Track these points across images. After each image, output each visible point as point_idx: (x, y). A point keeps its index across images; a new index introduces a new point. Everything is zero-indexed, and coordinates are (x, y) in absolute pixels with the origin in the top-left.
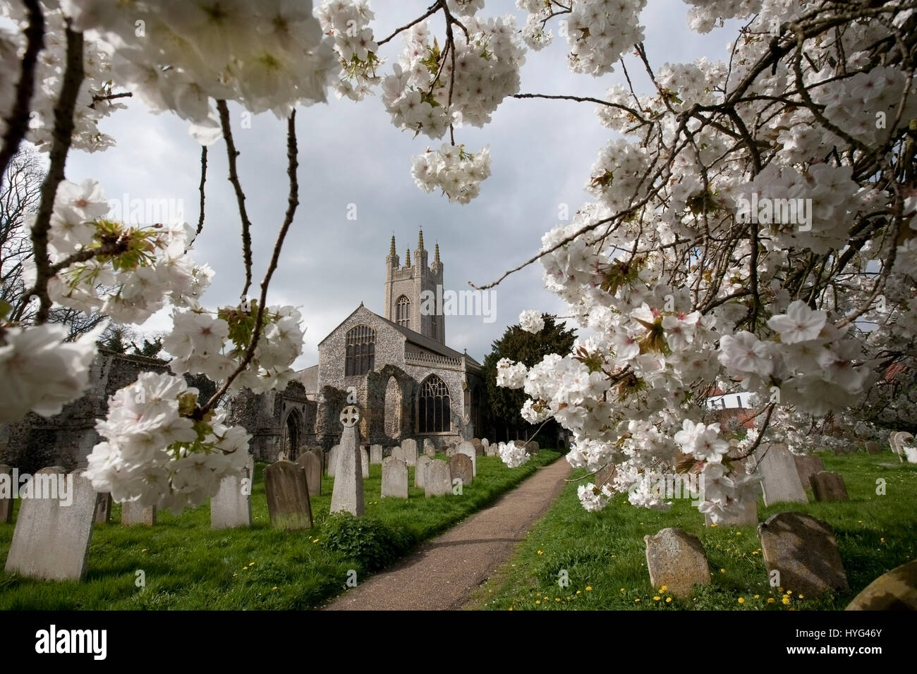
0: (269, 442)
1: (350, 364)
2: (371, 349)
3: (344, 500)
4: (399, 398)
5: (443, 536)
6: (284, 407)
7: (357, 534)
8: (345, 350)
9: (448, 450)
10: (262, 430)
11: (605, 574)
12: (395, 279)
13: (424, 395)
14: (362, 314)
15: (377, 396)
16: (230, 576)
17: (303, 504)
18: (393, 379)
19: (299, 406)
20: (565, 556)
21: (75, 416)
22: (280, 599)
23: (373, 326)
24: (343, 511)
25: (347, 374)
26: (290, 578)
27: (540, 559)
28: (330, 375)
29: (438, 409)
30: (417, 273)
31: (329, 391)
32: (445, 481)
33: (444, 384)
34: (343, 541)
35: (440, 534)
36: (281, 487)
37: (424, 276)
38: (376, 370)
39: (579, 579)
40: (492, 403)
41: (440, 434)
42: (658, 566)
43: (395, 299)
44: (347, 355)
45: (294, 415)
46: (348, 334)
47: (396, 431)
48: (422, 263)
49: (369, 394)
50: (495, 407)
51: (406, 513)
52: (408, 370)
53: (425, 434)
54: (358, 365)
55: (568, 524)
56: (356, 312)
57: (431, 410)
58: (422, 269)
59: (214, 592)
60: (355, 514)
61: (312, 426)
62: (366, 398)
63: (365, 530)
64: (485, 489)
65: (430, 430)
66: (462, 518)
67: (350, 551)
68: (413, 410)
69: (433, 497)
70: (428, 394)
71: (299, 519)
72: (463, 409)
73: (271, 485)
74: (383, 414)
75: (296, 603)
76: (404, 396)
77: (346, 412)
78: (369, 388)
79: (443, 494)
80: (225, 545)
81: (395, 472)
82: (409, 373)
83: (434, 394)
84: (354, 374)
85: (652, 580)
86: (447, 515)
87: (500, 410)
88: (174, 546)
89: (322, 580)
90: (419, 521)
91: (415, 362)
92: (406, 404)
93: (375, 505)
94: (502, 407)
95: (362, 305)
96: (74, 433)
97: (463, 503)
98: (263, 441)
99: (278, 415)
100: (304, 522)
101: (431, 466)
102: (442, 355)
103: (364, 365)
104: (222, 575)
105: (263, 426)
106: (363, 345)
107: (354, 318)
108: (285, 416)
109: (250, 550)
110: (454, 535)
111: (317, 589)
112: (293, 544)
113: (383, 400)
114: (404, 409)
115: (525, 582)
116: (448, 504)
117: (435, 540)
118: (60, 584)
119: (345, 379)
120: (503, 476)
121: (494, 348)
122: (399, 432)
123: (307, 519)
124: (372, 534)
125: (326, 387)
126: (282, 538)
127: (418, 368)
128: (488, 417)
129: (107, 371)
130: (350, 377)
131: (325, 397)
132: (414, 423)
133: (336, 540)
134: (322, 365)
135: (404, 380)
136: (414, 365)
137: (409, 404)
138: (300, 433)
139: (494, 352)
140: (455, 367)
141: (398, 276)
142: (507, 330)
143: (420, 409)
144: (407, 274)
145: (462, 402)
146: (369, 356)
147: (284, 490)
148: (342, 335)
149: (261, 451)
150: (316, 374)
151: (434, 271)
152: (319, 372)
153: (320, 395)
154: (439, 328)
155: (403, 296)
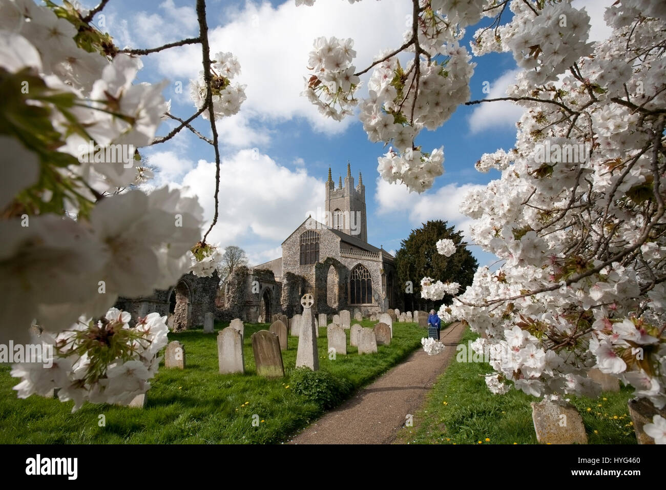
0: (252, 310)
1: (302, 256)
2: (317, 246)
3: (305, 358)
4: (337, 280)
5: (373, 384)
6: (261, 287)
7: (315, 384)
8: (299, 247)
9: (371, 317)
10: (247, 302)
11: (499, 428)
12: (332, 197)
13: (354, 278)
15: (322, 279)
16: (234, 411)
17: (278, 360)
18: (332, 267)
19: (271, 286)
20: (466, 410)
22: (267, 430)
23: (318, 231)
24: (304, 366)
25: (301, 264)
26: (272, 414)
27: (445, 409)
28: (289, 264)
29: (364, 288)
30: (347, 193)
31: (290, 276)
32: (372, 343)
33: (367, 270)
34: (306, 388)
35: (370, 383)
36: (263, 347)
37: (352, 195)
38: (321, 261)
39: (478, 431)
41: (364, 305)
42: (542, 427)
43: (332, 212)
44: (301, 251)
45: (268, 291)
46: (301, 237)
47: (335, 302)
48: (350, 186)
49: (316, 278)
51: (346, 367)
52: (342, 261)
53: (356, 305)
54: (309, 257)
55: (464, 380)
56: (306, 221)
57: (358, 289)
58: (351, 190)
59: (224, 421)
60: (312, 368)
61: (279, 299)
62: (314, 280)
63: (320, 381)
64: (400, 348)
65: (359, 302)
66: (385, 370)
67: (310, 396)
68: (347, 289)
69: (364, 354)
70: (357, 278)
71: (275, 370)
72: (381, 288)
73: (257, 347)
74: (326, 291)
75: (277, 433)
76: (340, 279)
77: (305, 298)
78: (316, 274)
79: (371, 352)
80: (229, 386)
81: (337, 336)
82: (343, 263)
83: (361, 277)
84: (306, 264)
85: (538, 436)
86: (374, 369)
88: (197, 386)
89: (292, 417)
90: (356, 373)
91: (347, 255)
92: (342, 285)
93: (324, 359)
95: (310, 217)
96: (134, 304)
97: (385, 359)
98: (249, 309)
99: (257, 292)
100: (278, 372)
101: (362, 333)
102: (368, 251)
103: (312, 257)
104: (228, 409)
105: (248, 300)
106: (311, 244)
107: (305, 226)
108: (262, 294)
109: (244, 390)
110: (380, 383)
111: (290, 424)
112: (273, 388)
113: (326, 282)
114: (340, 288)
115: (437, 428)
116: (375, 360)
117: (368, 387)
118: (132, 409)
119: (300, 267)
120: (411, 338)
121: (402, 245)
122: (337, 304)
123: (281, 370)
124: (325, 384)
125: (288, 273)
126: (265, 383)
127: (350, 259)
130: (304, 266)
131: (287, 280)
132: (347, 297)
133: (301, 387)
134: (284, 257)
135: (340, 268)
136: (346, 258)
137: (343, 284)
138: (271, 304)
139: (403, 248)
140: (375, 259)
141: (333, 195)
142: (412, 232)
143: (351, 288)
144: (340, 194)
145: (380, 283)
146: (316, 252)
147: (265, 350)
148: (297, 237)
149: (247, 316)
150: (281, 264)
151: (358, 191)
152: (283, 262)
153: (284, 279)
154: (363, 231)
155: (337, 209)
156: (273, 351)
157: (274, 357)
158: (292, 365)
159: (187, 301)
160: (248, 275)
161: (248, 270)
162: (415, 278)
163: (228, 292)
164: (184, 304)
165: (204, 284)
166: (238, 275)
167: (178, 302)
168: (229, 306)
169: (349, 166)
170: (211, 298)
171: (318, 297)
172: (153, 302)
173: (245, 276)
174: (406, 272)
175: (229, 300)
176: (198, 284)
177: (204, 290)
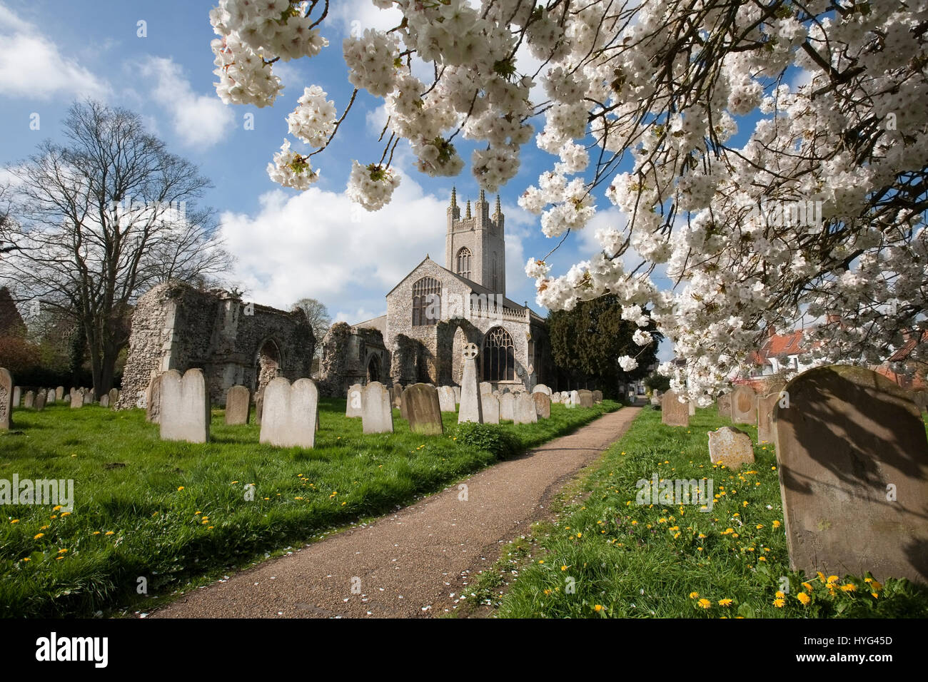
1: (416, 314)
3: (469, 414)
6: (366, 352)
8: (412, 301)
10: (350, 371)
12: (456, 231)
13: (489, 345)
14: (428, 266)
15: (445, 345)
16: (410, 452)
17: (436, 416)
18: (459, 329)
19: (379, 352)
21: (217, 352)
23: (438, 278)
24: (469, 421)
25: (413, 325)
26: (451, 455)
28: (397, 325)
30: (478, 224)
31: (402, 339)
32: (531, 412)
33: (508, 335)
34: (476, 439)
36: (418, 402)
37: (485, 228)
38: (444, 320)
40: (555, 354)
41: (502, 382)
43: (455, 251)
44: (414, 306)
45: (375, 359)
46: (414, 286)
48: (483, 215)
49: (438, 343)
50: (558, 359)
52: (474, 321)
53: (491, 382)
54: (425, 315)
56: (422, 264)
57: (495, 360)
58: (484, 220)
60: (478, 423)
61: (389, 371)
62: (435, 346)
64: (562, 422)
65: (495, 378)
69: (521, 424)
70: (493, 345)
71: (433, 427)
72: (526, 359)
74: (451, 361)
78: (438, 337)
79: (529, 422)
81: (488, 403)
82: (474, 324)
83: (498, 344)
84: (421, 325)
85: (712, 458)
86: (538, 436)
87: (563, 361)
89: (471, 458)
94: (566, 358)
95: (428, 258)
96: (217, 366)
97: (548, 430)
98: (352, 382)
100: (436, 430)
101: (519, 399)
102: (507, 307)
105: (351, 368)
107: (419, 270)
108: (367, 361)
113: (451, 349)
116: (536, 429)
117: (536, 448)
119: (414, 327)
123: (439, 427)
125: (399, 335)
126: (425, 438)
128: (551, 368)
129: (237, 317)
130: (418, 327)
131: (399, 345)
133: (471, 438)
134: (390, 315)
135: (471, 332)
138: (380, 376)
140: (519, 319)
141: (458, 228)
143: (485, 359)
144: (468, 226)
145: (526, 353)
148: (409, 286)
151: (495, 222)
152: (388, 322)
153: (394, 343)
154: (499, 281)
155: (464, 248)
156: (431, 406)
157: (432, 413)
158: (454, 421)
159: (277, 366)
160: (350, 335)
161: (349, 328)
163: (325, 358)
164: (272, 370)
165: (297, 344)
166: (336, 334)
167: (264, 367)
168: (326, 376)
170: (305, 363)
171: (440, 370)
172: (240, 364)
173: (347, 336)
174: (562, 338)
175: (326, 369)
176: (290, 344)
177: (298, 353)
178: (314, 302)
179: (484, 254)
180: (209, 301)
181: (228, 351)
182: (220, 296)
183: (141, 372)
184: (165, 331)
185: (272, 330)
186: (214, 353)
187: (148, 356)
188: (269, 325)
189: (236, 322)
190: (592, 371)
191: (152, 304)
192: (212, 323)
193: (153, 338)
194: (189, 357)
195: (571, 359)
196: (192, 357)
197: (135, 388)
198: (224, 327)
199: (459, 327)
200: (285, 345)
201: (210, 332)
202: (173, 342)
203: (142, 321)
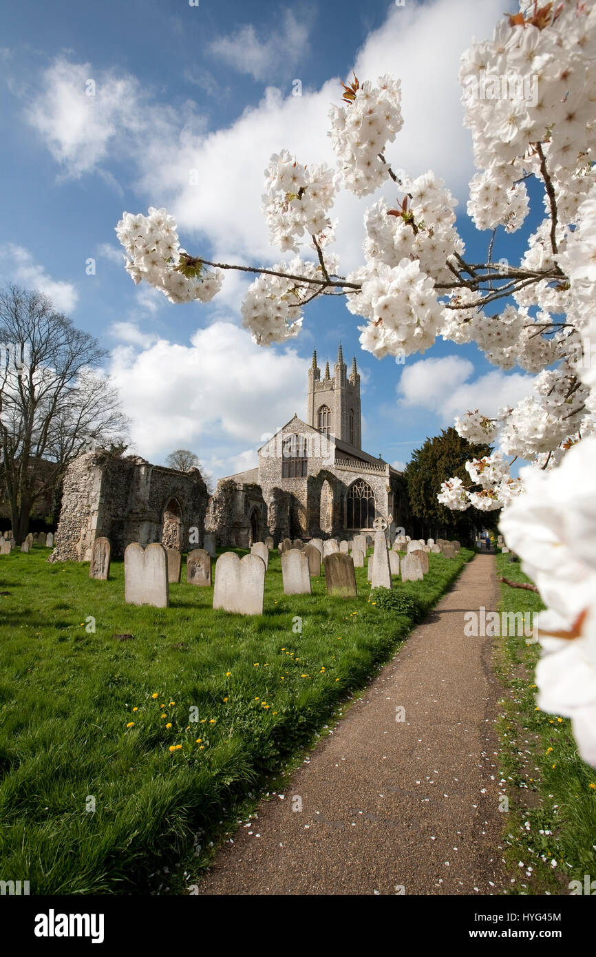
0: (242, 533)
1: (285, 468)
4: (330, 498)
6: (249, 505)
10: (236, 523)
12: (317, 390)
13: (352, 496)
14: (296, 424)
15: (314, 496)
17: (351, 581)
18: (326, 482)
19: (258, 505)
21: (134, 511)
24: (382, 587)
25: (283, 477)
28: (268, 477)
29: (364, 509)
30: (337, 384)
31: (277, 492)
32: (418, 570)
33: (369, 487)
34: (394, 605)
36: (336, 570)
37: (343, 388)
38: (314, 474)
40: (412, 505)
41: (364, 529)
43: (316, 409)
44: (283, 460)
45: (256, 511)
47: (328, 526)
48: (342, 376)
49: (308, 495)
50: (415, 509)
52: (339, 475)
53: (354, 529)
54: (293, 468)
56: (290, 422)
57: (358, 509)
58: (342, 381)
60: (390, 588)
62: (306, 498)
64: (442, 577)
65: (357, 526)
66: (440, 596)
67: (400, 611)
68: (342, 509)
69: (409, 581)
70: (355, 496)
71: (348, 590)
72: (387, 509)
74: (319, 511)
76: (335, 497)
77: (377, 521)
78: (308, 490)
79: (417, 579)
82: (338, 477)
83: (360, 495)
84: (289, 477)
86: (430, 595)
87: (420, 511)
90: (417, 596)
91: (344, 467)
92: (337, 504)
94: (423, 509)
95: (296, 417)
96: (134, 523)
97: (435, 587)
98: (238, 532)
99: (246, 511)
101: (407, 559)
102: (364, 461)
103: (298, 468)
105: (237, 520)
107: (289, 428)
108: (250, 514)
113: (319, 500)
114: (334, 508)
117: (436, 608)
119: (282, 480)
121: (414, 456)
122: (331, 528)
125: (275, 489)
127: (347, 473)
128: (407, 517)
129: (149, 480)
130: (287, 479)
131: (274, 497)
132: (343, 520)
133: (389, 603)
134: (261, 468)
135: (335, 483)
136: (343, 470)
137: (339, 504)
138: (259, 526)
139: (414, 460)
140: (380, 473)
141: (319, 387)
142: (427, 440)
143: (348, 509)
144: (328, 385)
145: (386, 504)
146: (303, 462)
147: (338, 571)
149: (236, 540)
150: (257, 476)
151: (352, 382)
152: (259, 474)
153: (270, 495)
154: (356, 435)
155: (324, 406)
156: (347, 572)
157: (348, 578)
158: (368, 586)
159: (178, 520)
160: (236, 490)
161: (236, 484)
162: (431, 499)
163: (214, 511)
164: (174, 524)
165: (194, 501)
166: (224, 490)
167: (167, 522)
168: (216, 528)
169: (341, 349)
171: (309, 519)
172: (154, 521)
173: (234, 492)
175: (216, 521)
176: (189, 501)
177: (195, 508)
178: (188, 453)
179: (342, 411)
180: (127, 467)
181: (144, 511)
182: (135, 461)
183: (72, 529)
184: (93, 494)
185: (175, 489)
186: (131, 512)
187: (78, 515)
188: (172, 486)
189: (149, 484)
190: (447, 521)
191: (81, 470)
192: (129, 485)
193: (83, 499)
194: (112, 516)
195: (427, 510)
196: (114, 517)
197: (67, 543)
198: (139, 489)
199: (326, 481)
200: (185, 501)
201: (127, 493)
202: (100, 503)
203: (73, 485)
